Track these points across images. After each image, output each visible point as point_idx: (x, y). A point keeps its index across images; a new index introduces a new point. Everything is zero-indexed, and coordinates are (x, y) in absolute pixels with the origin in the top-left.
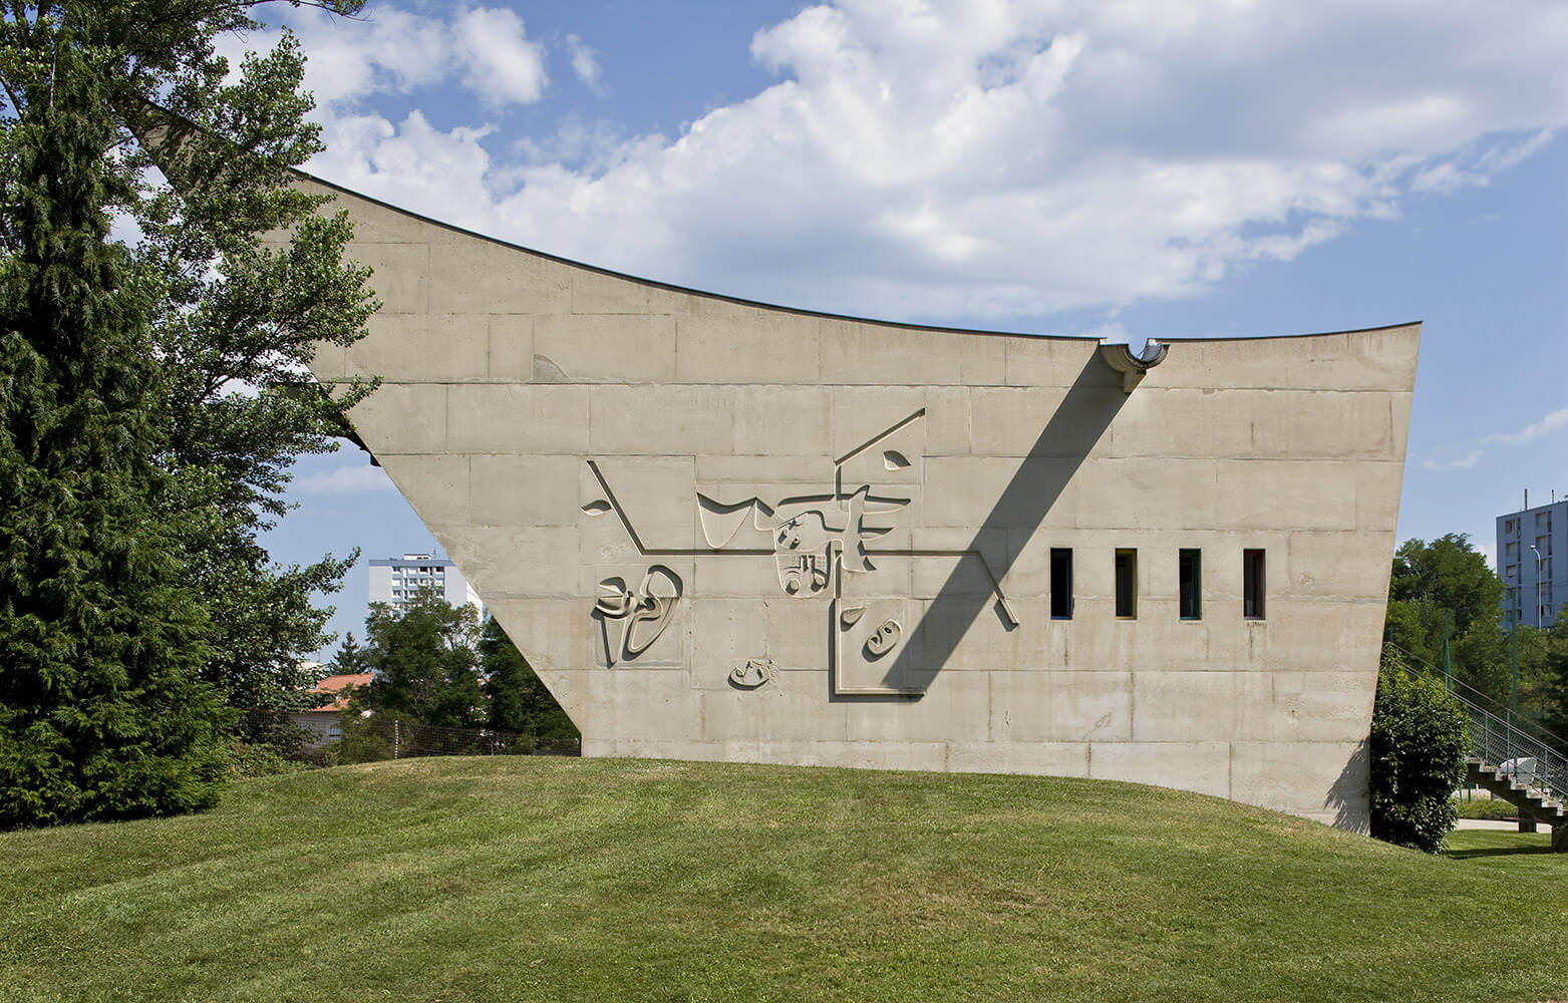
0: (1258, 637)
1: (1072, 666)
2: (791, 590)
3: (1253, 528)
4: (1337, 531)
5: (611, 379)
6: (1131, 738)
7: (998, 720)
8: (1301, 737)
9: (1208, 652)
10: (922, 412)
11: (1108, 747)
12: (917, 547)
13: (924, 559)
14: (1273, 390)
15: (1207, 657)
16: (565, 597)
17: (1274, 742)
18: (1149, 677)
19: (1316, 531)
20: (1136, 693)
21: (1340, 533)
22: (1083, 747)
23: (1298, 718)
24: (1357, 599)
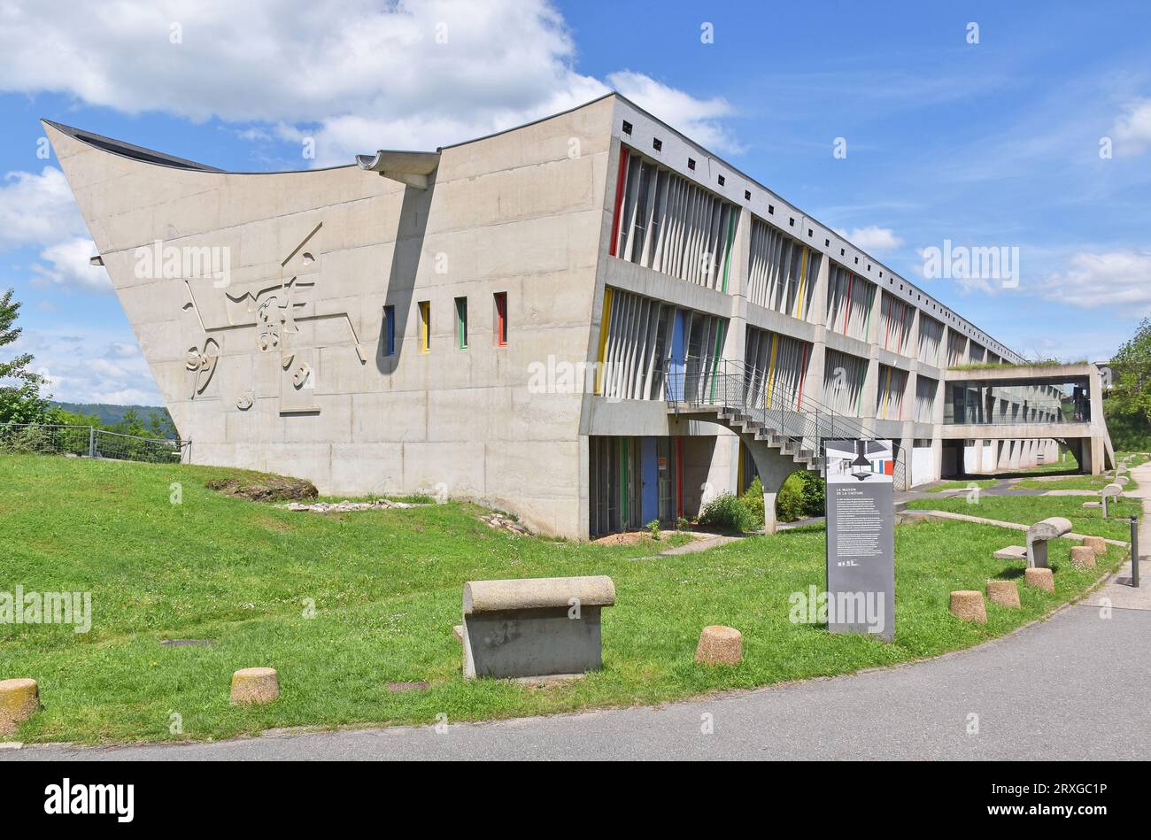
0: (502, 360)
1: (394, 389)
2: (264, 348)
3: (499, 277)
4: (554, 271)
5: (195, 232)
6: (426, 440)
7: (356, 428)
8: (531, 438)
9: (471, 374)
10: (321, 225)
11: (413, 445)
12: (318, 314)
13: (320, 322)
14: (512, 169)
15: (471, 377)
16: (177, 360)
17: (512, 442)
18: (437, 395)
19: (541, 273)
20: (429, 407)
21: (557, 273)
22: (399, 447)
23: (529, 422)
24: (569, 325)
